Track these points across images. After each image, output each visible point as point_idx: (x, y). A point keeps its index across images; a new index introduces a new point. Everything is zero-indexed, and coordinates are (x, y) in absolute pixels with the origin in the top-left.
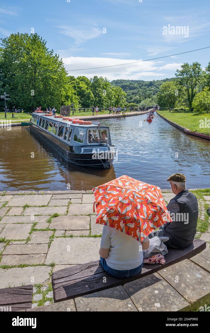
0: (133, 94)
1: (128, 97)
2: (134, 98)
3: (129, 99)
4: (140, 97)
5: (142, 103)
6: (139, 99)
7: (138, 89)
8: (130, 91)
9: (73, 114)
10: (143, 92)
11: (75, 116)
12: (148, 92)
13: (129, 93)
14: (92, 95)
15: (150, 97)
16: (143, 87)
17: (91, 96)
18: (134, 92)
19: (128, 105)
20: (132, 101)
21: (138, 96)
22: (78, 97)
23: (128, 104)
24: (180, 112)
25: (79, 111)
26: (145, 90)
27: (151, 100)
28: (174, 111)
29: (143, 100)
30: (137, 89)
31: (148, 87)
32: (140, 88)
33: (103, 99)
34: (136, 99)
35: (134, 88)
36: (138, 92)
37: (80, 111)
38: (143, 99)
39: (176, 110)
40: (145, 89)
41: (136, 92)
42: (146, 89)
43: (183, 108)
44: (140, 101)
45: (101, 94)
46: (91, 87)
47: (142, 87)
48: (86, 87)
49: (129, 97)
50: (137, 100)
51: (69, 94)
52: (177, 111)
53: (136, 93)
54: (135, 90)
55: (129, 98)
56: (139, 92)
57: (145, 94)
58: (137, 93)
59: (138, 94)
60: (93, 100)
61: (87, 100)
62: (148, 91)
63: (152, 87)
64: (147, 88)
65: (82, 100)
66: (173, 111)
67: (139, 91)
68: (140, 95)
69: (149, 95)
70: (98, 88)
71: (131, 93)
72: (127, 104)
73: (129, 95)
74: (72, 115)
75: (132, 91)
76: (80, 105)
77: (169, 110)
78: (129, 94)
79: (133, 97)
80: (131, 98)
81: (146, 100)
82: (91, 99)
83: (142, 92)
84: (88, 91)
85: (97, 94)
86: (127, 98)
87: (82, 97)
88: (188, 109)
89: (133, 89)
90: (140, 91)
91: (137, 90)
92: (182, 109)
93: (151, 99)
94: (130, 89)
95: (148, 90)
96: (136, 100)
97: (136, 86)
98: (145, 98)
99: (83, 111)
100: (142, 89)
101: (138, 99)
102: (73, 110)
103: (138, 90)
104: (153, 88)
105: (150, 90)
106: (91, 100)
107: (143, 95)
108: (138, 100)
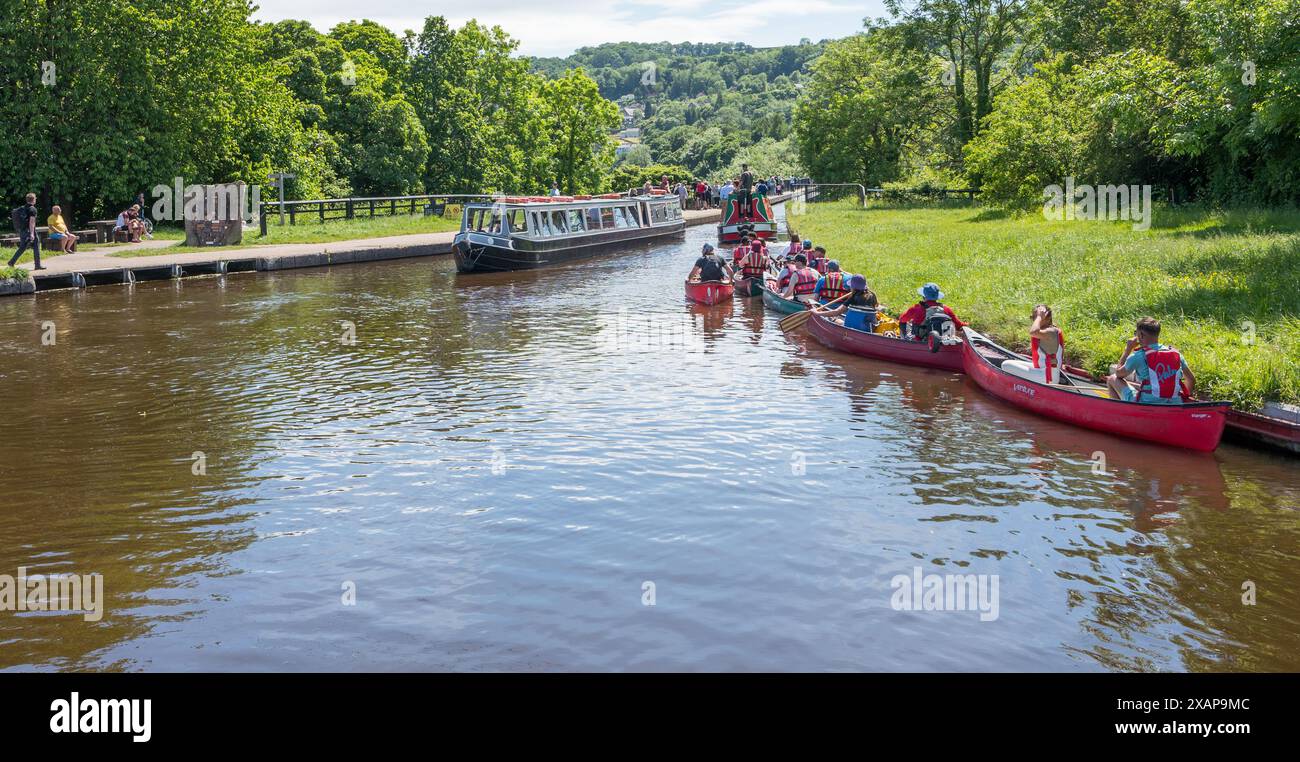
0: (690, 117)
1: (661, 139)
2: (691, 142)
3: (667, 148)
4: (725, 132)
5: (735, 164)
6: (719, 145)
7: (717, 89)
8: (677, 102)
9: (264, 232)
10: (743, 109)
11: (275, 241)
12: (774, 103)
13: (666, 113)
14: (413, 124)
15: (782, 134)
16: (746, 79)
17: (404, 129)
18: (698, 107)
19: (637, 179)
20: (684, 155)
21: (717, 129)
22: (330, 139)
23: (636, 174)
24: (913, 205)
25: (317, 216)
26: (755, 97)
27: (788, 151)
28: (881, 202)
29: (742, 150)
30: (711, 93)
31: (771, 79)
32: (729, 84)
33: (480, 145)
34: (706, 147)
35: (697, 88)
36: (717, 108)
37: (322, 215)
38: (744, 145)
39: (895, 194)
40: (755, 90)
41: (708, 105)
42: (763, 89)
43: (936, 185)
44: (728, 157)
45: (468, 120)
46: (413, 79)
47: (738, 78)
48: (381, 79)
49: (664, 139)
50: (711, 150)
51: (270, 124)
52: (897, 200)
53: (707, 115)
54: (702, 97)
55: (668, 143)
56: (722, 109)
57: (757, 116)
58: (709, 115)
59: (719, 119)
60: (422, 152)
61: (380, 153)
62: (776, 102)
63: (795, 79)
64: (767, 85)
65: (352, 152)
66: (877, 198)
67: (720, 101)
68: (727, 121)
69: (777, 121)
70: (450, 86)
71: (679, 112)
72: (631, 173)
73: (669, 126)
74: (258, 237)
75: (683, 105)
76: (344, 181)
77: (855, 199)
78: (670, 119)
79: (690, 137)
80: (678, 144)
81: (759, 147)
82: (408, 148)
83: (741, 105)
84: (391, 104)
85: (442, 117)
86: (656, 140)
87: (352, 140)
88: (962, 187)
89: (687, 90)
90: (730, 102)
91: (714, 98)
92: (926, 190)
93: (787, 141)
94: (675, 94)
95: (775, 94)
96: (703, 152)
97: (708, 76)
98: (756, 138)
99: (342, 213)
100: (739, 88)
101: (715, 147)
102: (282, 208)
103: (720, 97)
104: (799, 86)
105: (781, 97)
106: (405, 154)
107: (747, 121)
108: (716, 151)
